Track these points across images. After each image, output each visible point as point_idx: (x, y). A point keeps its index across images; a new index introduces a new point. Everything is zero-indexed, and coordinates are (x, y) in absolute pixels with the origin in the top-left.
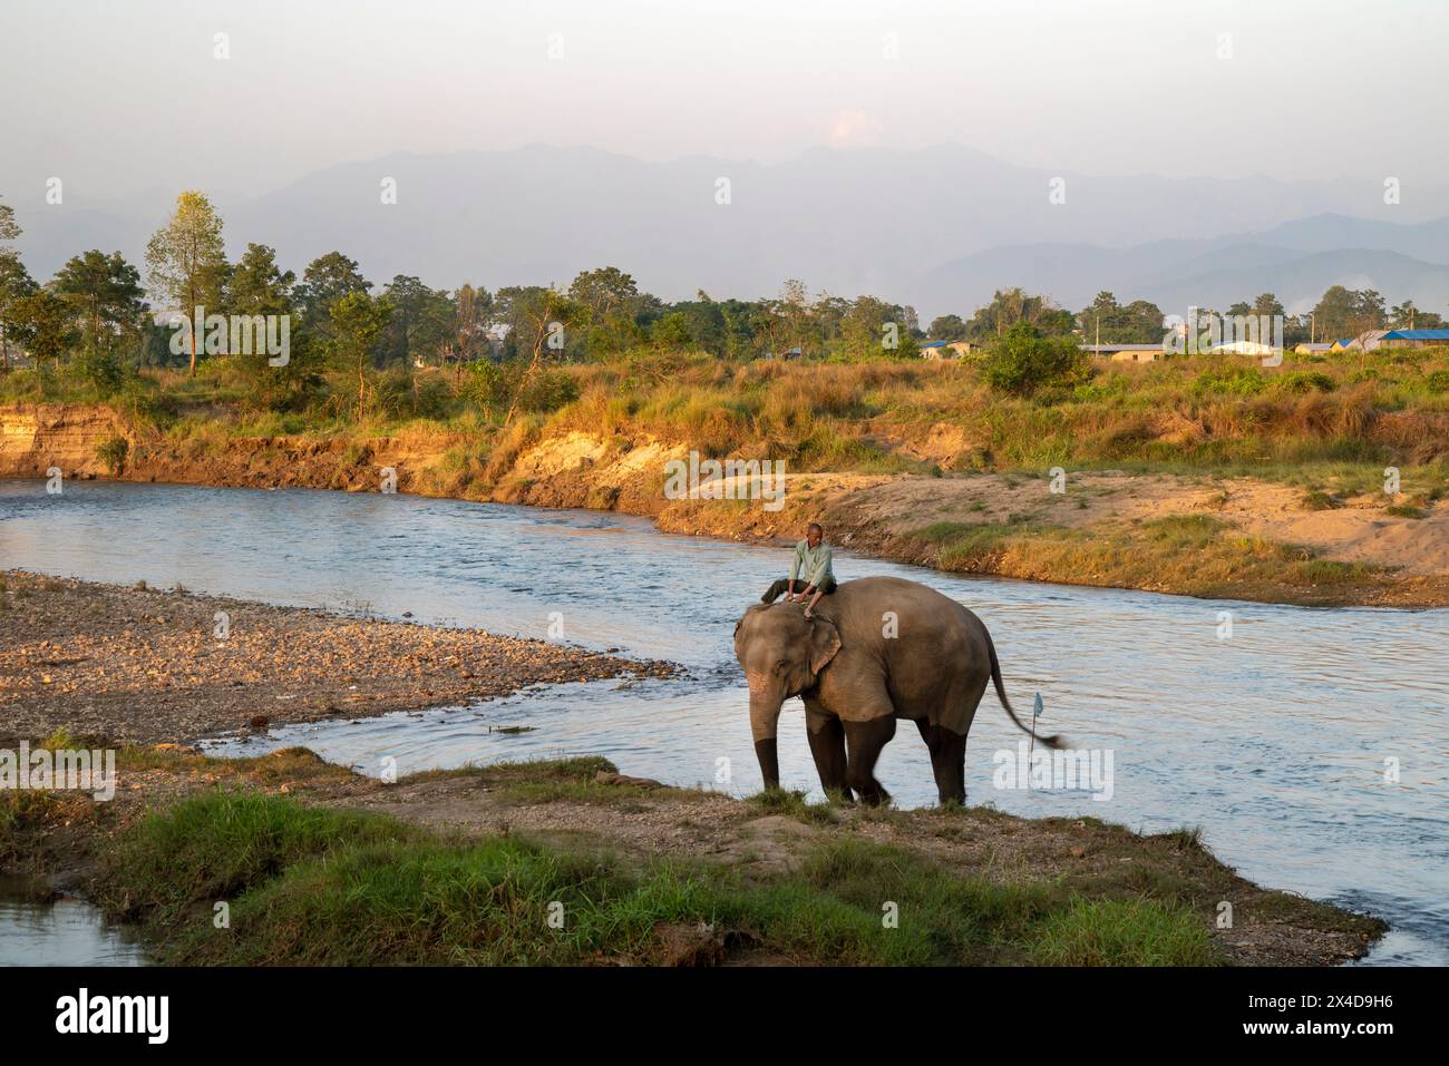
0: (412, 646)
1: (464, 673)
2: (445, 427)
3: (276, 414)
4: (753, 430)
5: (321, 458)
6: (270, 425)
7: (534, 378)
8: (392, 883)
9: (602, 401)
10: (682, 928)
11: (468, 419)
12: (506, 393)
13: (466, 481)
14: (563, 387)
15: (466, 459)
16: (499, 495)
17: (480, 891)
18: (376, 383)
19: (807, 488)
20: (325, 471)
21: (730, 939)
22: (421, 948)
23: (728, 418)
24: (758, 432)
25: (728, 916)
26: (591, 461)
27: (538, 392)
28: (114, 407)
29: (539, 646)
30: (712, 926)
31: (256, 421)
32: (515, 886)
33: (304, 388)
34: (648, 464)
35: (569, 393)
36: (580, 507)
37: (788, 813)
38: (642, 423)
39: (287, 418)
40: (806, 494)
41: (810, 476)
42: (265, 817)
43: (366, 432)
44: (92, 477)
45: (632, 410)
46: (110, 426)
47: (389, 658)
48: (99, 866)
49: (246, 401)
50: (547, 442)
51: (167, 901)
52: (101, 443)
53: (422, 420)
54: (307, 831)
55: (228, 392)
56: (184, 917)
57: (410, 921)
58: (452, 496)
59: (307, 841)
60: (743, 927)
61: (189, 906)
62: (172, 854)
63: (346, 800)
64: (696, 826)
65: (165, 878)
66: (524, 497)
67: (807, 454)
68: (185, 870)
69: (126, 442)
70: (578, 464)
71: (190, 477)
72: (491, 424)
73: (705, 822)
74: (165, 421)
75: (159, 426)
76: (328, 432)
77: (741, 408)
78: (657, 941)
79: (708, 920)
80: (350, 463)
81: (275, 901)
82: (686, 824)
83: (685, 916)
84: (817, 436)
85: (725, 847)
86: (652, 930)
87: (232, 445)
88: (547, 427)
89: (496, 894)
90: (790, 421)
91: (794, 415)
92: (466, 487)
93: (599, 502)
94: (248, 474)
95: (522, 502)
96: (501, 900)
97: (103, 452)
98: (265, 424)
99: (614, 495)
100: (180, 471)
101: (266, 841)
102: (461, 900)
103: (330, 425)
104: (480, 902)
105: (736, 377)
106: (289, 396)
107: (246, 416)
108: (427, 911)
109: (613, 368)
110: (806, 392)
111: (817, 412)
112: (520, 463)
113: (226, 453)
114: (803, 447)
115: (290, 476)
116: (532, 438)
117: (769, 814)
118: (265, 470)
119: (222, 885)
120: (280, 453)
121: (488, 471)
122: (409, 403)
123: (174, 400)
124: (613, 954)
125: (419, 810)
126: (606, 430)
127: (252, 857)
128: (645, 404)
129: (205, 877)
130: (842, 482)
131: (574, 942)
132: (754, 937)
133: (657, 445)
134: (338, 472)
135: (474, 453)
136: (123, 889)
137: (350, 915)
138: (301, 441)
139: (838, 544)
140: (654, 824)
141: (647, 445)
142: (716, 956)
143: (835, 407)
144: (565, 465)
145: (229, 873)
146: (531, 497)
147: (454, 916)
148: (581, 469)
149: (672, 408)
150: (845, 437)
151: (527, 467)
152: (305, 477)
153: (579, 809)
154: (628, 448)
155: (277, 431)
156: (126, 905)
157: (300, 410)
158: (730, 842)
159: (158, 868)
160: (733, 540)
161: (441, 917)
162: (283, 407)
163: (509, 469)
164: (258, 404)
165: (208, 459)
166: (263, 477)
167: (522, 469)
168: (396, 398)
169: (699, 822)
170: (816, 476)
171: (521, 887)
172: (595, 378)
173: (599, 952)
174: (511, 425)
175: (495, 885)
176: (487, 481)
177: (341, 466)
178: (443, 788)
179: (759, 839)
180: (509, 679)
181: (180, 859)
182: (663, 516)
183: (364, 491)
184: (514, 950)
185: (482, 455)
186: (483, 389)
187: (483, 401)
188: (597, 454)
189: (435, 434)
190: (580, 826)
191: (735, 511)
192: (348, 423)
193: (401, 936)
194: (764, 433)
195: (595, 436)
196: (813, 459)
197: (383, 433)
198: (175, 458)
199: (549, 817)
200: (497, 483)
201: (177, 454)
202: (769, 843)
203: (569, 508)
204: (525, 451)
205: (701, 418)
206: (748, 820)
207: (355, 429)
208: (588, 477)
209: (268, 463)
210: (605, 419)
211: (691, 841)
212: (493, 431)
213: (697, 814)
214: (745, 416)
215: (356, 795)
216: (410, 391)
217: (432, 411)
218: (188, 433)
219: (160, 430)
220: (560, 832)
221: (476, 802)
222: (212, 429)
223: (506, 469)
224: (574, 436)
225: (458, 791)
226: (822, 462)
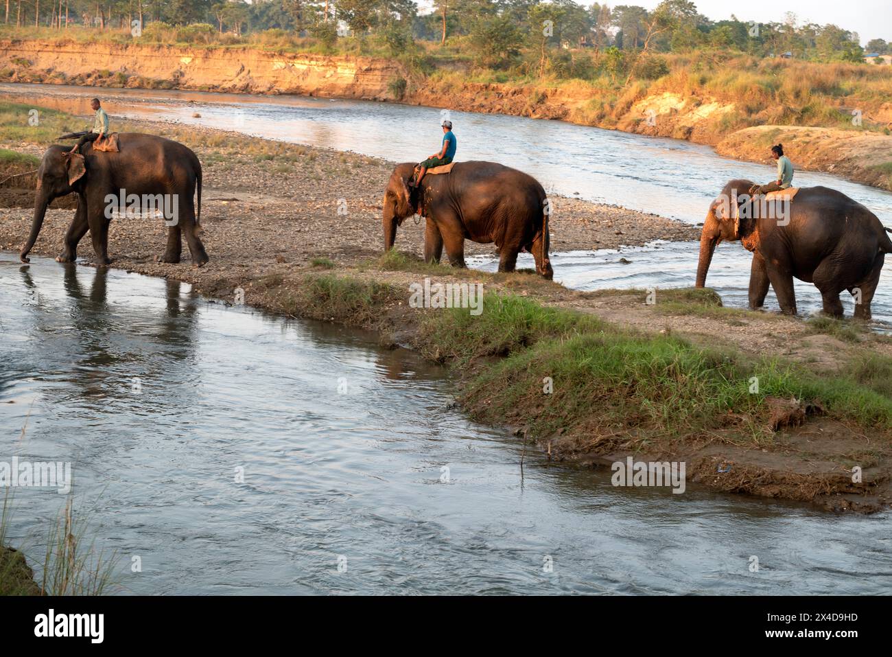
0: (583, 212)
1: (616, 231)
2: (590, 84)
3: (492, 70)
4: (774, 99)
5: (517, 98)
6: (489, 76)
7: (644, 59)
8: (605, 358)
9: (685, 75)
10: (782, 401)
11: (604, 80)
12: (626, 66)
13: (601, 117)
14: (661, 66)
15: (602, 104)
16: (621, 126)
17: (659, 367)
18: (550, 56)
19: (808, 135)
20: (519, 106)
21: (808, 409)
22: (621, 399)
23: (760, 91)
24: (778, 100)
25: (808, 395)
26: (676, 110)
27: (645, 68)
28: (400, 61)
29: (656, 218)
30: (799, 401)
31: (480, 74)
32: (680, 366)
33: (508, 57)
34: (711, 114)
35: (663, 70)
36: (668, 136)
37: (831, 334)
38: (709, 90)
39: (498, 74)
40: (807, 139)
41: (810, 128)
42: (521, 311)
43: (544, 84)
44: (385, 100)
45: (703, 82)
46: (397, 72)
47: (571, 219)
48: (420, 330)
49: (475, 62)
50: (650, 97)
51: (461, 355)
52: (391, 81)
53: (577, 80)
54: (547, 322)
55: (465, 56)
56: (472, 366)
57: (616, 382)
58: (593, 125)
59: (546, 327)
60: (816, 403)
61: (475, 359)
62: (465, 327)
63: (562, 303)
64: (775, 337)
65: (460, 341)
66: (636, 129)
67: (806, 115)
68: (472, 338)
69: (406, 81)
70: (668, 111)
71: (441, 103)
72: (617, 84)
73: (780, 335)
74: (428, 71)
75: (424, 73)
76: (521, 83)
77: (769, 85)
78: (766, 407)
79: (796, 397)
80: (533, 102)
81: (532, 362)
82: (769, 335)
83: (783, 393)
84: (813, 105)
85: (795, 351)
86: (764, 400)
87: (466, 87)
88: (651, 88)
89: (669, 371)
90: (797, 94)
91: (800, 91)
92: (599, 121)
93: (680, 135)
94: (474, 104)
95: (634, 132)
96: (671, 374)
97: (392, 87)
98: (485, 76)
99: (689, 131)
100: (435, 100)
101: (522, 325)
102: (648, 372)
103: (523, 79)
104: (658, 374)
105: (759, 67)
106: (499, 60)
107: (475, 71)
108: (626, 376)
109: (686, 56)
110: (808, 78)
111: (813, 91)
112: (633, 108)
113: (462, 91)
114: (804, 111)
115: (498, 107)
116: (642, 95)
117: (819, 333)
118: (484, 103)
119: (495, 349)
120: (493, 93)
121: (615, 112)
122: (570, 69)
123: (434, 59)
124: (739, 412)
125: (608, 313)
126: (686, 92)
127: (514, 334)
128: (711, 79)
129: (485, 343)
130: (829, 134)
131: (716, 404)
132: (823, 409)
133: (716, 103)
134: (526, 106)
135: (606, 101)
136: (436, 345)
137: (580, 375)
138: (507, 87)
139: (826, 170)
140: (750, 333)
141: (711, 103)
142: (801, 419)
143: (823, 88)
144: (660, 112)
145: (500, 342)
146: (639, 129)
147: (643, 381)
148: (670, 114)
149: (727, 82)
150: (830, 107)
151: (638, 111)
152: (506, 108)
153: (703, 320)
154: (699, 104)
155: (492, 80)
156: (437, 355)
157: (506, 69)
158: (797, 348)
159: (456, 335)
160: (762, 163)
161: (635, 382)
162: (495, 66)
163: (627, 111)
164: (482, 65)
165: (452, 95)
166: (483, 106)
167: (634, 114)
168: (561, 66)
169: (776, 335)
170: (813, 129)
171: (684, 367)
172: (676, 62)
173: (731, 411)
174: (629, 86)
175: (668, 365)
176: (613, 118)
177: (529, 103)
178: (618, 300)
179: (815, 348)
180: (643, 237)
181: (470, 331)
182: (719, 146)
183: (541, 119)
184: (680, 405)
185: (611, 102)
186: (611, 64)
187: (612, 70)
188: (680, 106)
189: (584, 88)
190: (706, 331)
191: (763, 147)
192: (534, 78)
193: (610, 390)
194: (781, 101)
195: (679, 95)
196: (810, 118)
197: (554, 86)
198: (433, 92)
199: (686, 324)
200: (619, 119)
201: (434, 90)
202: (821, 351)
203: (661, 137)
204: (637, 102)
205: (743, 90)
206: (805, 336)
207: (537, 82)
208: (674, 120)
209: (486, 99)
210: (686, 86)
211: (773, 346)
212: (618, 88)
213: (775, 329)
214: (771, 90)
215: (567, 301)
216: (569, 63)
217: (582, 75)
218: (441, 78)
219: (425, 76)
220: (695, 334)
221: (641, 311)
222: (455, 76)
223: (625, 111)
224: (667, 95)
225: (627, 303)
226: (815, 120)
